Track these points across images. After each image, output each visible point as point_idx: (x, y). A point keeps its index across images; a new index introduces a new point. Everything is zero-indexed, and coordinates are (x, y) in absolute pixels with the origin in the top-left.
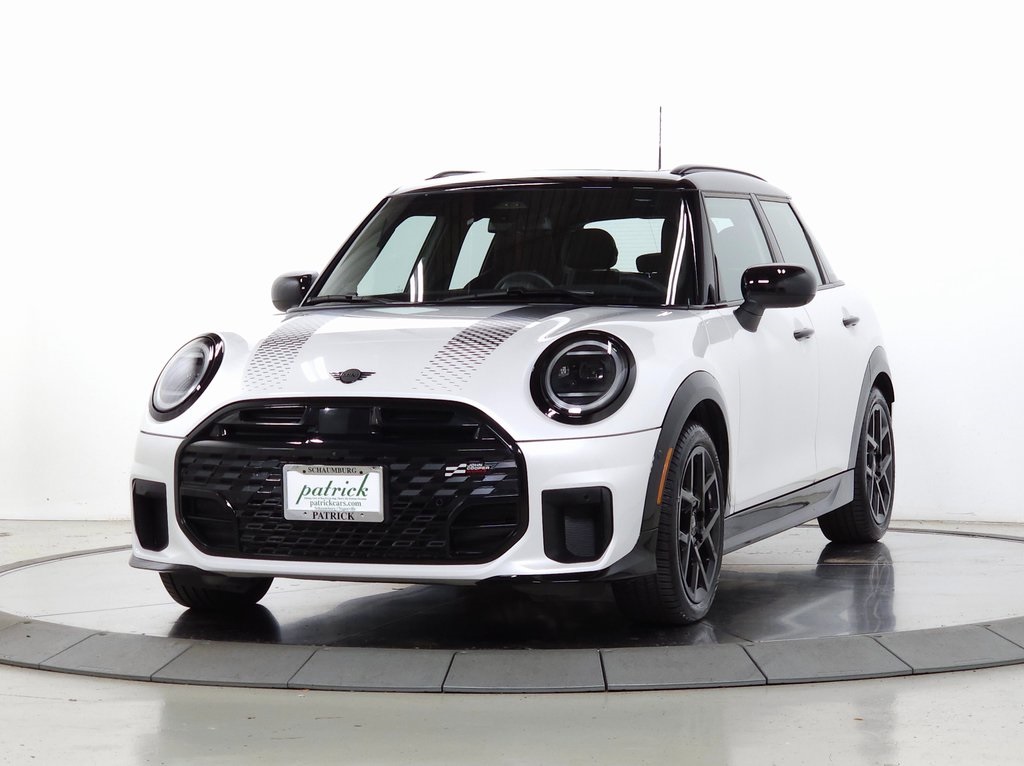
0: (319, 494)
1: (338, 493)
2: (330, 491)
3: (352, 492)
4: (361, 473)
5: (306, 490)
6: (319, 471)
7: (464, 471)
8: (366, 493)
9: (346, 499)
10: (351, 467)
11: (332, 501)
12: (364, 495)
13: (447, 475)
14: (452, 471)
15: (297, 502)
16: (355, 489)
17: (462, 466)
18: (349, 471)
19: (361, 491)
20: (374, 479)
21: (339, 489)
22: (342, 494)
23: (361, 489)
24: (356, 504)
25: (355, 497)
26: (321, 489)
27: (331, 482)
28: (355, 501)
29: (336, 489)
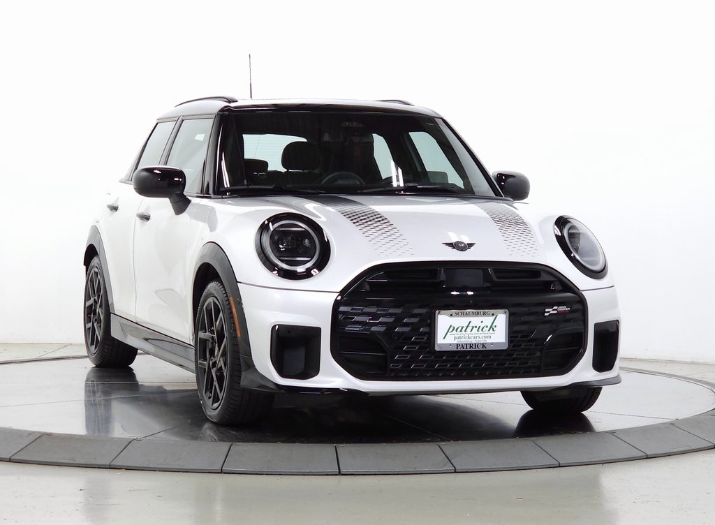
0: (461, 331)
1: (475, 330)
2: (469, 329)
3: (485, 329)
4: (493, 315)
5: (452, 329)
6: (463, 314)
7: (556, 312)
8: (495, 329)
9: (480, 334)
10: (486, 311)
11: (470, 336)
12: (493, 330)
13: (546, 314)
14: (549, 312)
15: (444, 338)
16: (487, 327)
17: (555, 308)
18: (484, 314)
19: (492, 328)
20: (501, 319)
21: (476, 327)
22: (478, 331)
24: (487, 337)
25: (487, 332)
26: (463, 327)
27: (470, 322)
28: (486, 335)
29: (473, 327)
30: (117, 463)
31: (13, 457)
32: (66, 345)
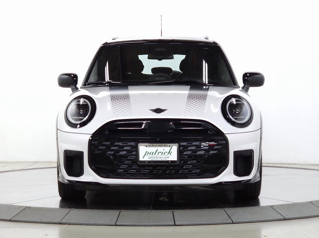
0: (152, 154)
1: (160, 154)
2: (157, 153)
3: (166, 153)
4: (170, 146)
5: (147, 153)
6: (153, 146)
7: (208, 145)
8: (171, 153)
9: (163, 156)
10: (166, 144)
11: (157, 157)
12: (170, 154)
13: (202, 146)
14: (204, 145)
15: (143, 158)
16: (167, 152)
17: (207, 143)
18: (165, 146)
19: (169, 153)
20: (174, 148)
21: (161, 152)
22: (162, 154)
23: (169, 152)
24: (167, 158)
25: (167, 155)
26: (153, 152)
27: (157, 150)
28: (167, 157)
29: (159, 152)
30: (63, 221)
31: (12, 219)
32: (36, 162)
